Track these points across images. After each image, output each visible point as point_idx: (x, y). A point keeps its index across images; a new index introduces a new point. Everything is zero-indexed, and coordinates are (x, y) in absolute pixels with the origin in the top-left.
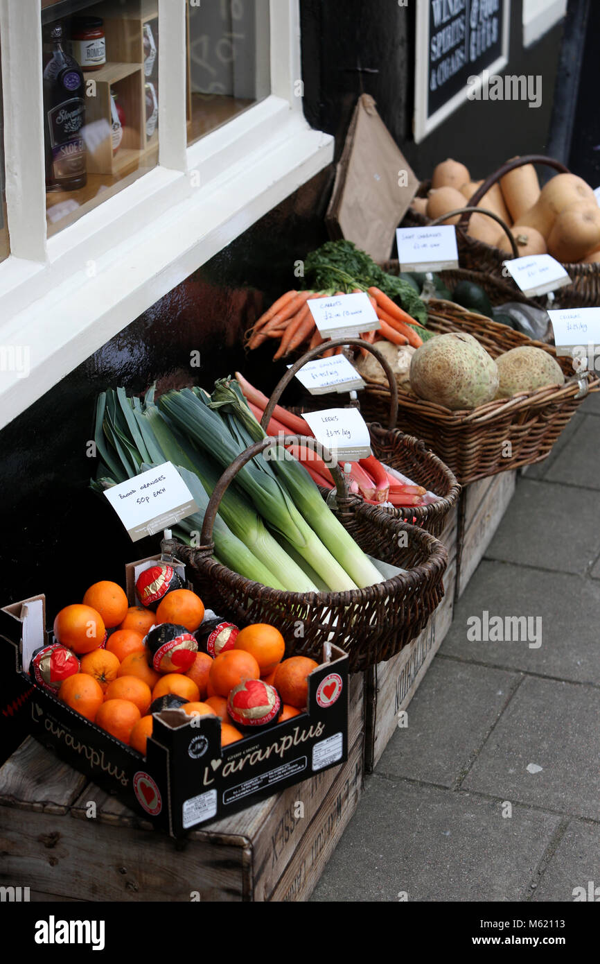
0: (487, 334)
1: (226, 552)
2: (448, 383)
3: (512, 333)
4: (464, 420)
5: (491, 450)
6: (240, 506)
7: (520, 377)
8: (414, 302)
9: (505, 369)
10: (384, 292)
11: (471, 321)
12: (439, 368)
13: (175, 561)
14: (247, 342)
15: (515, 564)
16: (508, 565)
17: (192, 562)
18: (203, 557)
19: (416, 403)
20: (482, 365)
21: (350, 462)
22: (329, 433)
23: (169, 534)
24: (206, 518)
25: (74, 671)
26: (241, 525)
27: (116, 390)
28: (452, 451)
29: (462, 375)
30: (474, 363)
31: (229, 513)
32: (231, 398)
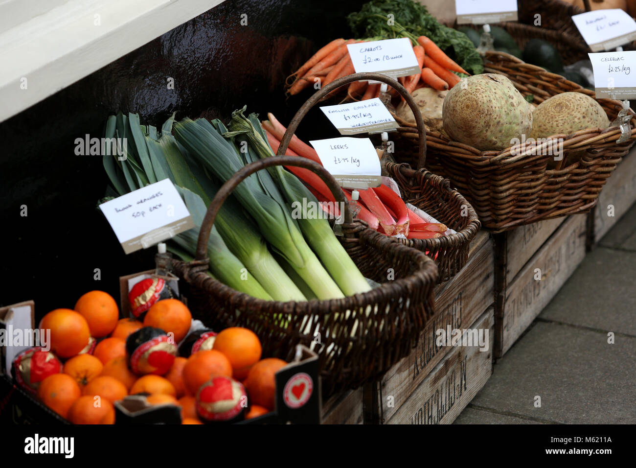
0: (541, 85)
1: (220, 268)
2: (476, 122)
3: (564, 83)
4: (492, 159)
5: (527, 195)
6: (246, 230)
7: (560, 121)
8: (469, 53)
9: (546, 114)
10: (436, 43)
11: (526, 73)
12: (468, 107)
13: (169, 276)
14: (289, 88)
15: (572, 326)
16: (565, 326)
17: (186, 276)
18: (197, 272)
19: (446, 145)
20: (512, 105)
21: (358, 190)
22: (337, 160)
23: (163, 248)
24: (201, 234)
25: (56, 371)
26: (244, 248)
27: (128, 116)
28: (484, 194)
29: (491, 114)
30: (503, 102)
31: (234, 237)
32: (246, 128)
